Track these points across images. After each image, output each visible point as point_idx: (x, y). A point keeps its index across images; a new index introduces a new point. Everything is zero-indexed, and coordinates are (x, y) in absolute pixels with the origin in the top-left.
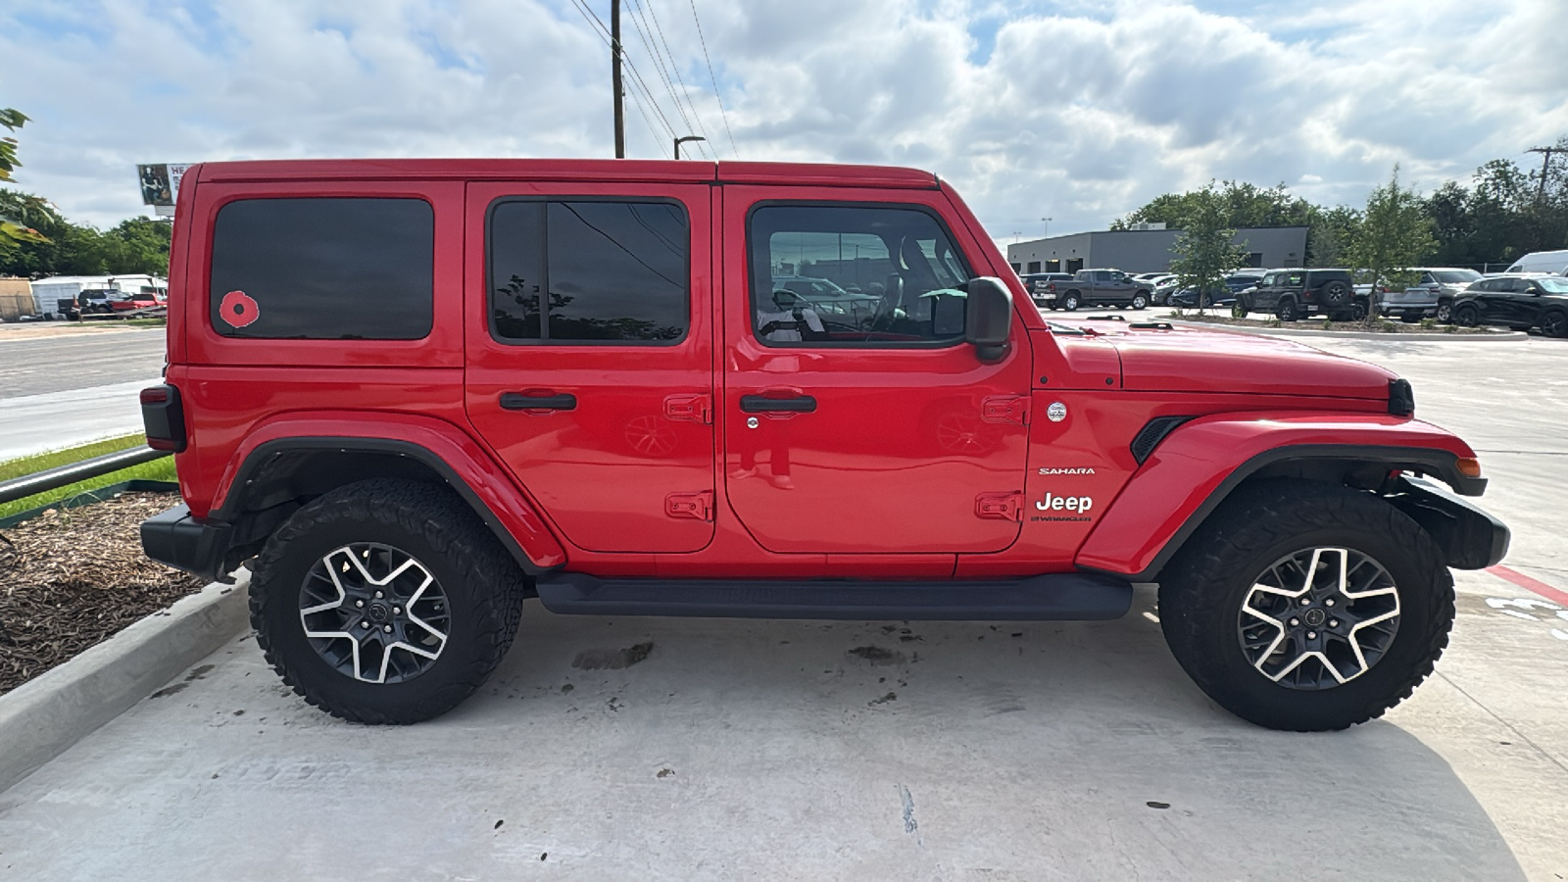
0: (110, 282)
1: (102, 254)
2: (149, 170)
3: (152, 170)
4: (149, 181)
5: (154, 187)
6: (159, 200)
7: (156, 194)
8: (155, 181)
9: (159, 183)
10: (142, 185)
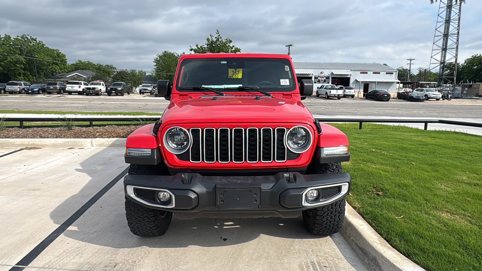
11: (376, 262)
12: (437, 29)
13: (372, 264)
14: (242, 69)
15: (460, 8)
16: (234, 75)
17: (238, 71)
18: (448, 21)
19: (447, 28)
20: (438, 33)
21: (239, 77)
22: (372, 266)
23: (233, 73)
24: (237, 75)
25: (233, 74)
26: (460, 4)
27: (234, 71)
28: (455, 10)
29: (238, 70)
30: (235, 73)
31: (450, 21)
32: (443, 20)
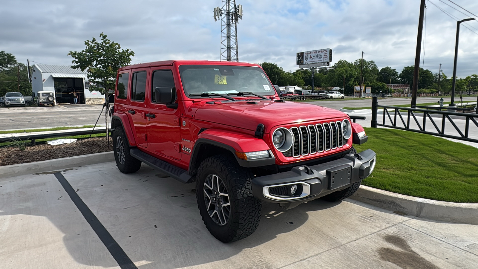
0: (285, 88)
1: (288, 80)
2: (299, 54)
3: (300, 54)
4: (299, 58)
5: (300, 59)
6: (300, 63)
7: (300, 62)
8: (300, 58)
9: (301, 58)
10: (297, 59)
11: (394, 204)
12: (222, 43)
13: (392, 206)
14: (226, 76)
15: (236, 27)
16: (220, 82)
17: (222, 78)
18: (229, 37)
19: (229, 42)
20: (223, 46)
21: (225, 84)
22: (392, 207)
23: (218, 79)
24: (222, 82)
25: (218, 81)
26: (236, 23)
27: (220, 77)
28: (232, 28)
29: (223, 76)
30: (220, 79)
31: (230, 37)
32: (225, 36)
